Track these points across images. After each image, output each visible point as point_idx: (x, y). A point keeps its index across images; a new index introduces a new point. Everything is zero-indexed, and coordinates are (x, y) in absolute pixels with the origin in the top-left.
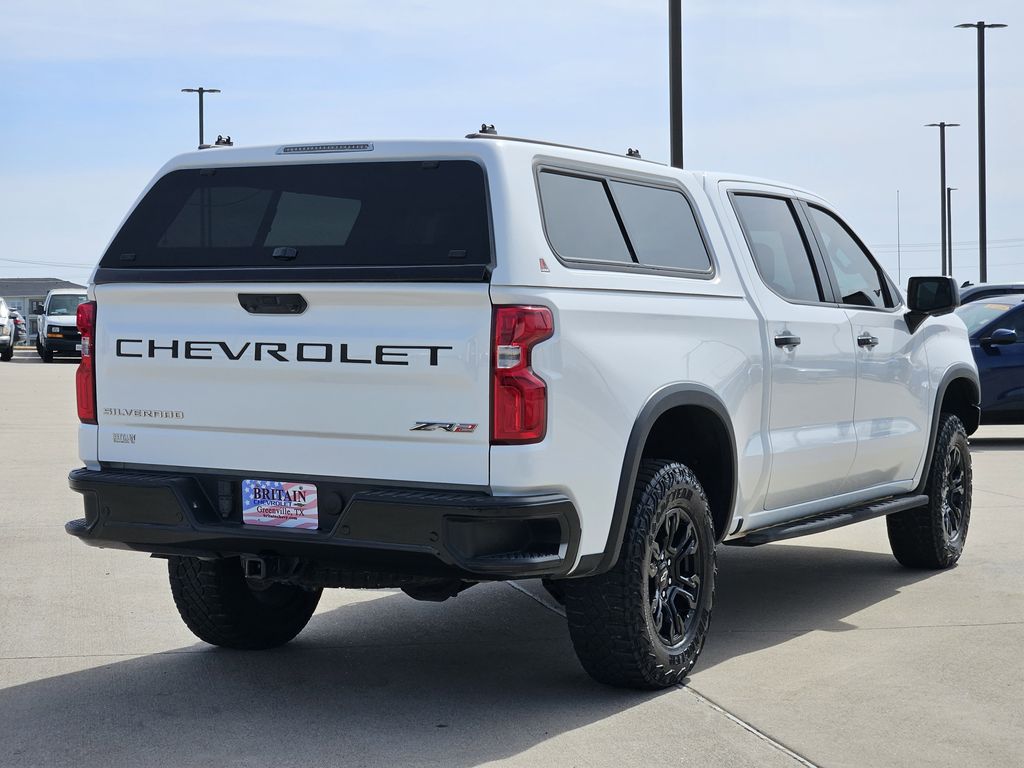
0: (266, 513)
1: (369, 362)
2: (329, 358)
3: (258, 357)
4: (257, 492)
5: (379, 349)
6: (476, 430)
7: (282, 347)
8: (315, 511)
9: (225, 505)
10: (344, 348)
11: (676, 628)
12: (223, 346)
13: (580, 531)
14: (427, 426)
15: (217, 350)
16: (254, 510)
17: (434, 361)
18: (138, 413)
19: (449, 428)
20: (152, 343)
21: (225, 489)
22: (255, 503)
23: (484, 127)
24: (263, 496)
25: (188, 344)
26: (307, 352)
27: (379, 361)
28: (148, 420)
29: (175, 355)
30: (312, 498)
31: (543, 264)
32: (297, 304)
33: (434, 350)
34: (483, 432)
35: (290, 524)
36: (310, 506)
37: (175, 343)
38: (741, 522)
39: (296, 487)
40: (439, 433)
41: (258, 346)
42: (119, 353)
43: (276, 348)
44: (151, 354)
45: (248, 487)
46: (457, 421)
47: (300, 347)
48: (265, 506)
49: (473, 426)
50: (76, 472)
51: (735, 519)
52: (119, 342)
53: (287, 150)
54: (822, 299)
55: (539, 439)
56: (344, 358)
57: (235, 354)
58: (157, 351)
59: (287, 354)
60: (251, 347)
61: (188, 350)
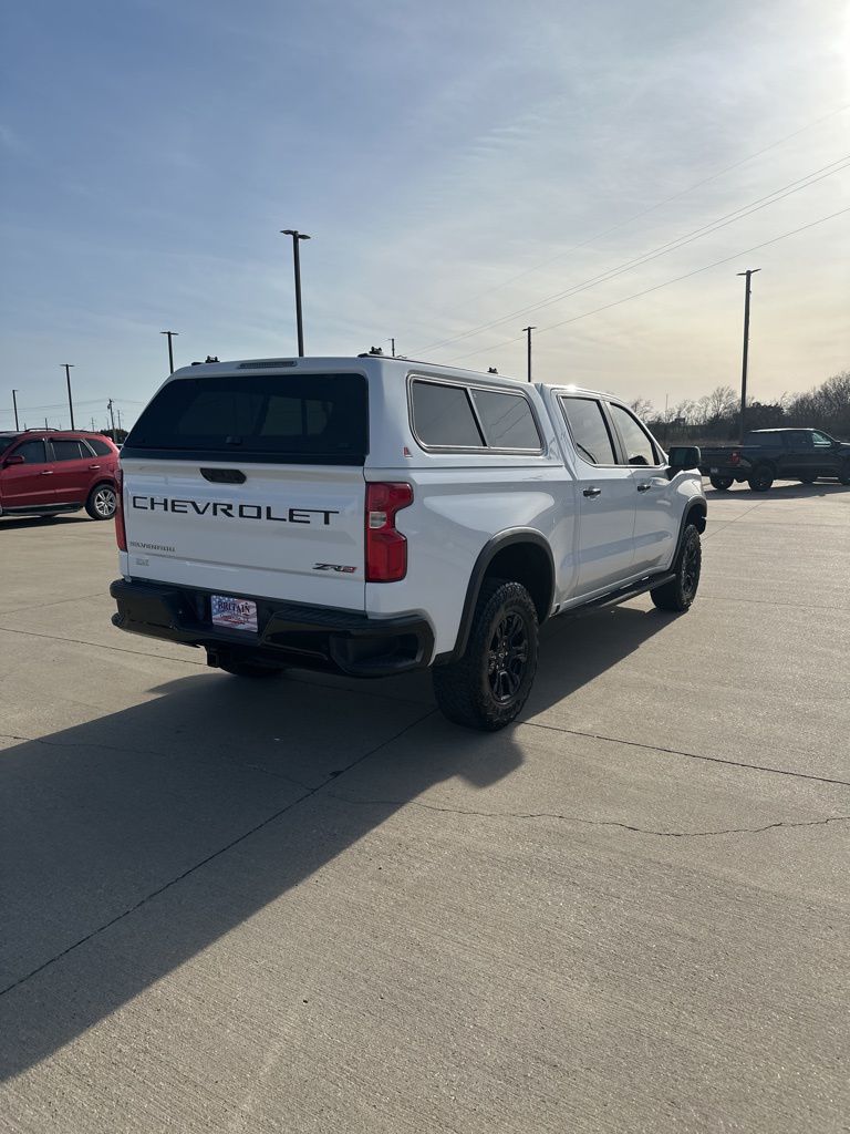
0: (226, 618)
1: (285, 520)
2: (259, 516)
3: (215, 513)
4: (220, 604)
5: (291, 511)
6: (356, 571)
7: (230, 507)
8: (255, 620)
9: (201, 612)
10: (269, 509)
11: (513, 682)
12: (194, 504)
13: (433, 639)
14: (323, 567)
15: (190, 508)
16: (219, 616)
17: (327, 522)
18: (148, 546)
19: (338, 569)
20: (152, 500)
21: (200, 601)
22: (219, 611)
23: (373, 348)
24: (225, 607)
25: (173, 502)
26: (246, 511)
27: (291, 520)
28: (154, 551)
29: (166, 509)
30: (253, 611)
31: (407, 451)
32: (239, 478)
33: (327, 514)
34: (361, 573)
35: (240, 627)
36: (252, 616)
37: (166, 501)
38: (558, 607)
39: (243, 603)
40: (331, 572)
41: (215, 505)
42: (135, 506)
43: (225, 507)
44: (153, 508)
45: (215, 600)
46: (344, 564)
47: (241, 507)
48: (226, 614)
49: (354, 568)
50: (116, 582)
51: (555, 605)
52: (134, 498)
53: (244, 365)
54: (616, 463)
55: (401, 578)
56: (269, 517)
57: (201, 510)
58: (155, 506)
59: (233, 512)
60: (211, 507)
61: (173, 506)
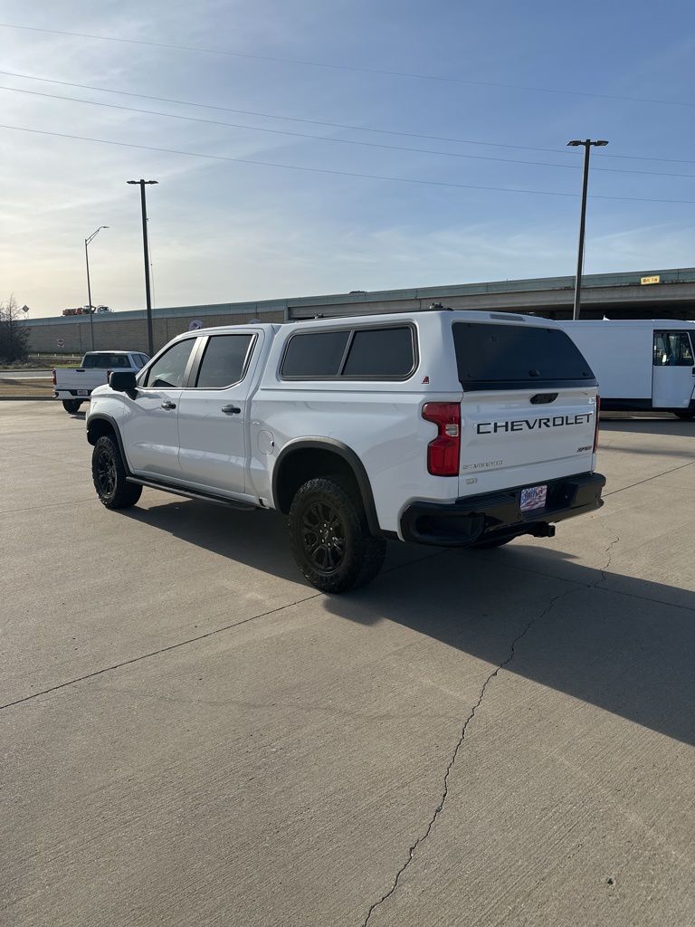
0: (528, 504)
1: (573, 423)
2: (562, 424)
3: (540, 427)
4: (526, 494)
7: (548, 420)
8: (545, 498)
10: (567, 418)
12: (527, 422)
14: (581, 449)
15: (525, 424)
16: (524, 504)
17: (588, 421)
19: (586, 448)
20: (496, 424)
22: (525, 501)
24: (528, 495)
25: (512, 423)
26: (556, 421)
27: (576, 422)
29: (507, 430)
30: (545, 491)
33: (588, 416)
35: (535, 507)
36: (543, 496)
37: (507, 423)
39: (540, 488)
40: (584, 451)
41: (540, 420)
42: (479, 432)
43: (546, 421)
44: (495, 431)
45: (524, 492)
47: (554, 419)
48: (528, 501)
52: (479, 425)
56: (567, 423)
57: (532, 425)
58: (498, 429)
59: (550, 424)
60: (538, 421)
61: (513, 426)
